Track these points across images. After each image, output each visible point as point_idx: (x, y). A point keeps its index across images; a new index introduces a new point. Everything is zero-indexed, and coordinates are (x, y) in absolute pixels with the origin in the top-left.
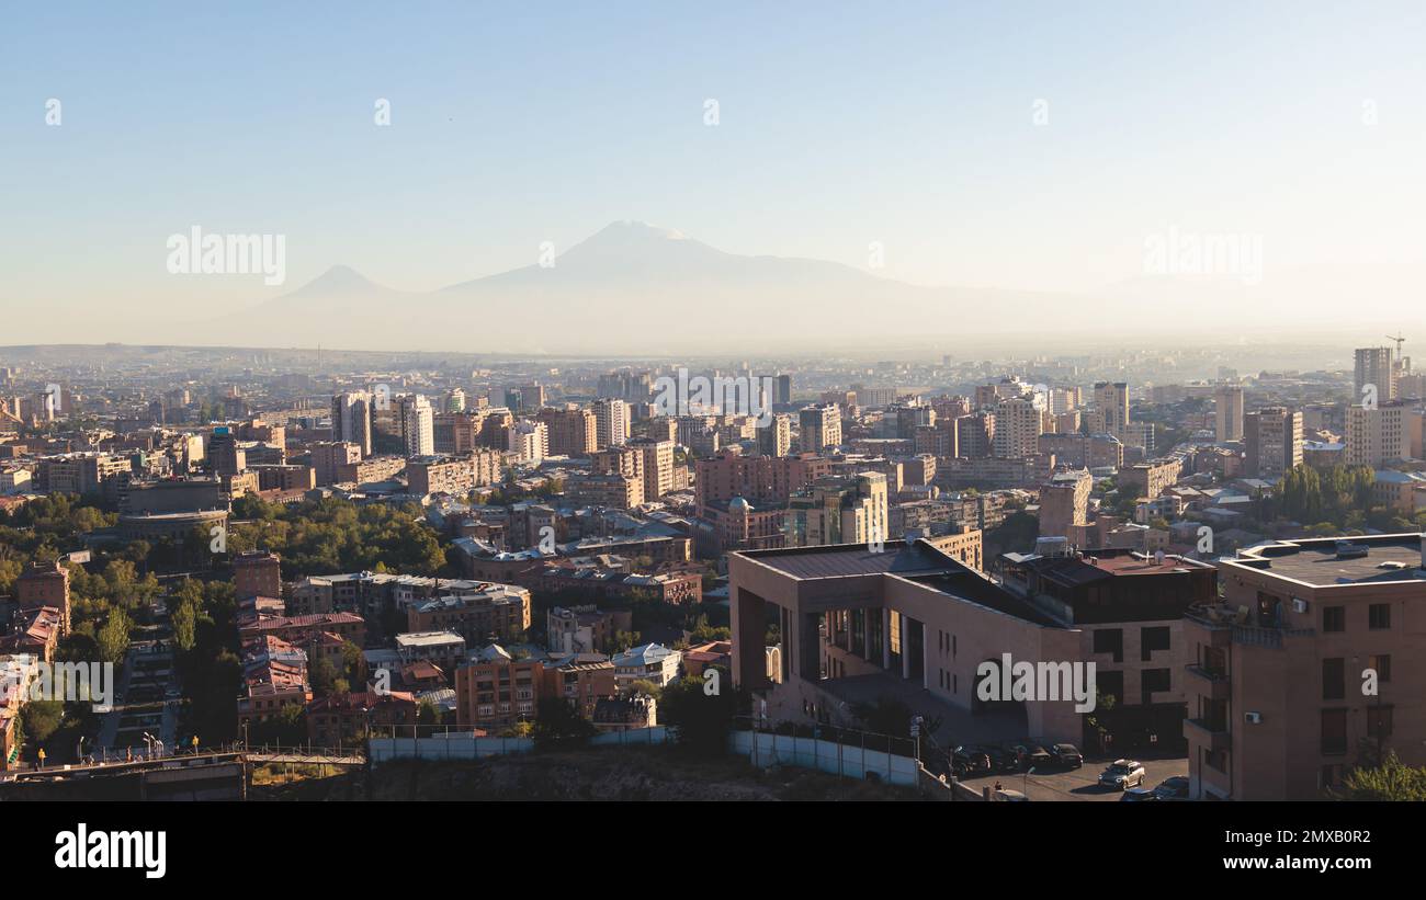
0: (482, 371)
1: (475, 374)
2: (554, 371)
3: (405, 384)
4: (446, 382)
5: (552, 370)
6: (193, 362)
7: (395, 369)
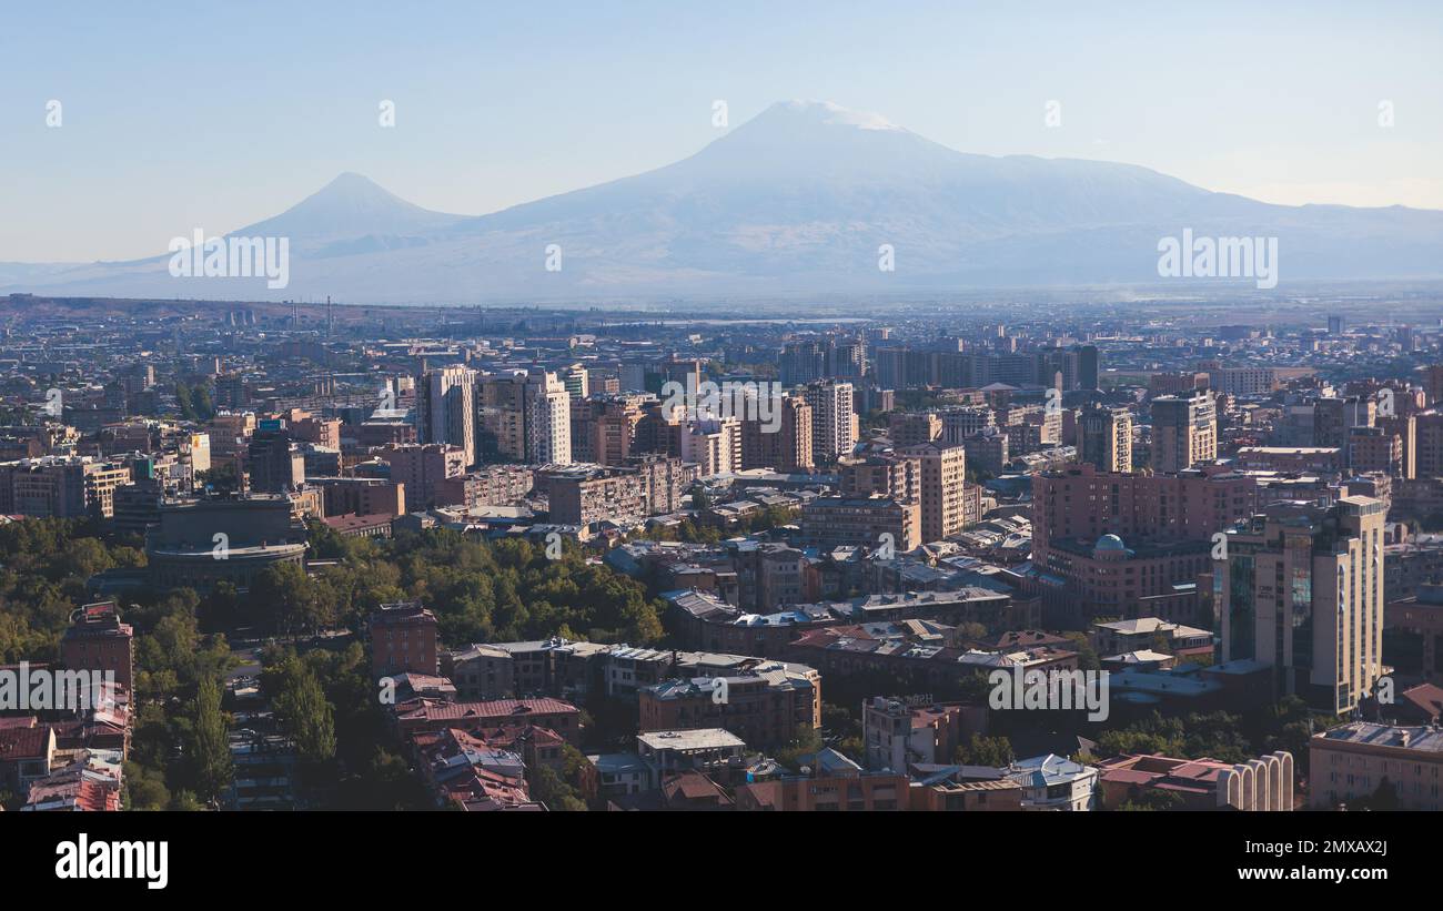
0: (583, 337)
1: (573, 342)
2: (695, 338)
3: (468, 357)
4: (531, 354)
5: (692, 337)
6: (140, 323)
7: (446, 335)
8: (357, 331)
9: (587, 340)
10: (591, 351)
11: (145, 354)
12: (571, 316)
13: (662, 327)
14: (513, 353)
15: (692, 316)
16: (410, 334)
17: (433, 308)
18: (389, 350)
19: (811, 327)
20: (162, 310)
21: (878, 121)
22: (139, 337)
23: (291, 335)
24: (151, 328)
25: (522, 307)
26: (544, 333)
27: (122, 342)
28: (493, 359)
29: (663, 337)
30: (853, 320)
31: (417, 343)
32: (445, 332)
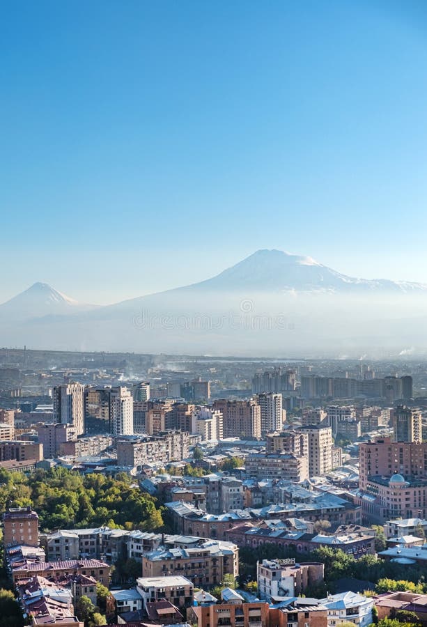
2: (213, 370)
5: (211, 369)
7: (84, 366)
8: (39, 364)
9: (157, 370)
10: (159, 376)
12: (150, 357)
13: (196, 364)
15: (213, 358)
16: (66, 366)
17: (80, 353)
18: (53, 374)
19: (272, 364)
21: (311, 261)
25: (125, 352)
26: (136, 366)
28: (107, 379)
30: (296, 361)
31: (68, 370)
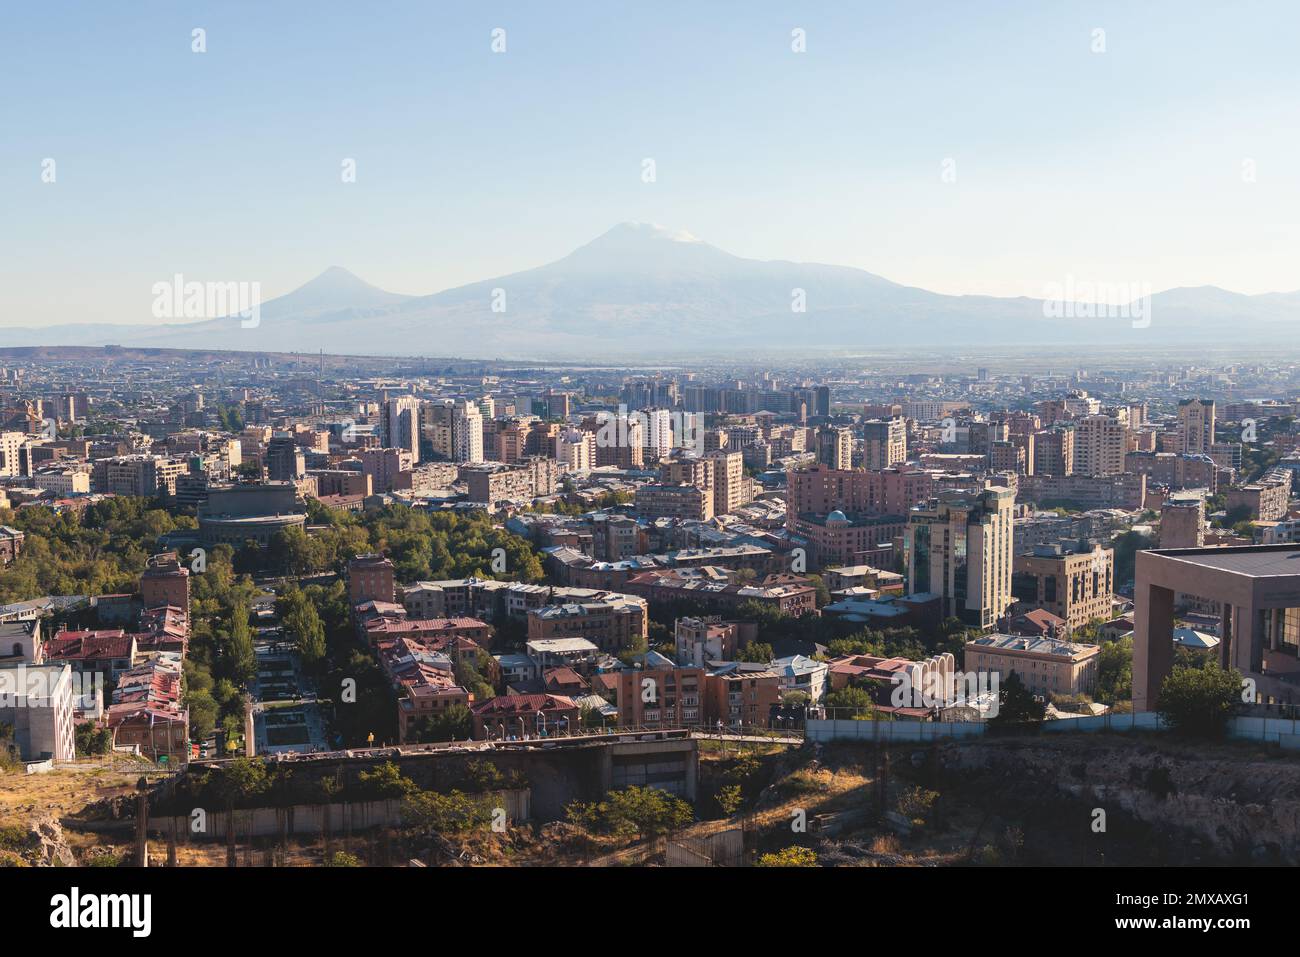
0: (491, 378)
1: (485, 381)
2: (565, 379)
3: (415, 391)
4: (457, 389)
5: (563, 378)
6: (193, 365)
7: (400, 375)
8: (340, 373)
9: (494, 380)
10: (497, 387)
11: (197, 387)
12: (484, 363)
13: (543, 372)
14: (445, 388)
15: (563, 365)
16: (375, 374)
17: (391, 358)
18: (361, 385)
19: (642, 372)
20: (209, 357)
21: (687, 237)
22: (193, 375)
23: (296, 375)
24: (201, 369)
25: (450, 357)
26: (466, 375)
27: (182, 378)
28: (431, 392)
29: (544, 378)
30: (670, 368)
31: (380, 381)
32: (399, 374)
